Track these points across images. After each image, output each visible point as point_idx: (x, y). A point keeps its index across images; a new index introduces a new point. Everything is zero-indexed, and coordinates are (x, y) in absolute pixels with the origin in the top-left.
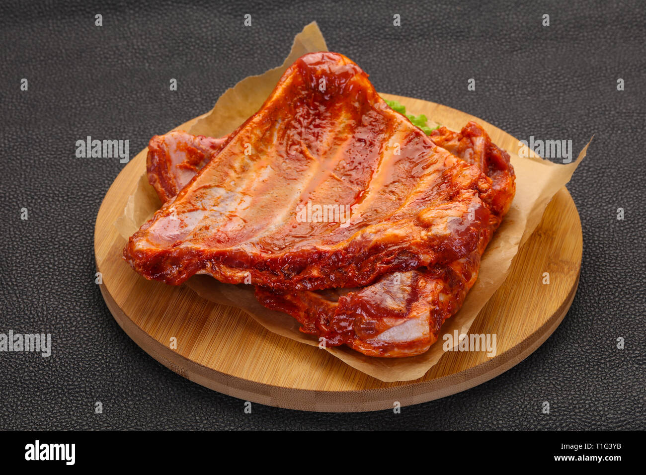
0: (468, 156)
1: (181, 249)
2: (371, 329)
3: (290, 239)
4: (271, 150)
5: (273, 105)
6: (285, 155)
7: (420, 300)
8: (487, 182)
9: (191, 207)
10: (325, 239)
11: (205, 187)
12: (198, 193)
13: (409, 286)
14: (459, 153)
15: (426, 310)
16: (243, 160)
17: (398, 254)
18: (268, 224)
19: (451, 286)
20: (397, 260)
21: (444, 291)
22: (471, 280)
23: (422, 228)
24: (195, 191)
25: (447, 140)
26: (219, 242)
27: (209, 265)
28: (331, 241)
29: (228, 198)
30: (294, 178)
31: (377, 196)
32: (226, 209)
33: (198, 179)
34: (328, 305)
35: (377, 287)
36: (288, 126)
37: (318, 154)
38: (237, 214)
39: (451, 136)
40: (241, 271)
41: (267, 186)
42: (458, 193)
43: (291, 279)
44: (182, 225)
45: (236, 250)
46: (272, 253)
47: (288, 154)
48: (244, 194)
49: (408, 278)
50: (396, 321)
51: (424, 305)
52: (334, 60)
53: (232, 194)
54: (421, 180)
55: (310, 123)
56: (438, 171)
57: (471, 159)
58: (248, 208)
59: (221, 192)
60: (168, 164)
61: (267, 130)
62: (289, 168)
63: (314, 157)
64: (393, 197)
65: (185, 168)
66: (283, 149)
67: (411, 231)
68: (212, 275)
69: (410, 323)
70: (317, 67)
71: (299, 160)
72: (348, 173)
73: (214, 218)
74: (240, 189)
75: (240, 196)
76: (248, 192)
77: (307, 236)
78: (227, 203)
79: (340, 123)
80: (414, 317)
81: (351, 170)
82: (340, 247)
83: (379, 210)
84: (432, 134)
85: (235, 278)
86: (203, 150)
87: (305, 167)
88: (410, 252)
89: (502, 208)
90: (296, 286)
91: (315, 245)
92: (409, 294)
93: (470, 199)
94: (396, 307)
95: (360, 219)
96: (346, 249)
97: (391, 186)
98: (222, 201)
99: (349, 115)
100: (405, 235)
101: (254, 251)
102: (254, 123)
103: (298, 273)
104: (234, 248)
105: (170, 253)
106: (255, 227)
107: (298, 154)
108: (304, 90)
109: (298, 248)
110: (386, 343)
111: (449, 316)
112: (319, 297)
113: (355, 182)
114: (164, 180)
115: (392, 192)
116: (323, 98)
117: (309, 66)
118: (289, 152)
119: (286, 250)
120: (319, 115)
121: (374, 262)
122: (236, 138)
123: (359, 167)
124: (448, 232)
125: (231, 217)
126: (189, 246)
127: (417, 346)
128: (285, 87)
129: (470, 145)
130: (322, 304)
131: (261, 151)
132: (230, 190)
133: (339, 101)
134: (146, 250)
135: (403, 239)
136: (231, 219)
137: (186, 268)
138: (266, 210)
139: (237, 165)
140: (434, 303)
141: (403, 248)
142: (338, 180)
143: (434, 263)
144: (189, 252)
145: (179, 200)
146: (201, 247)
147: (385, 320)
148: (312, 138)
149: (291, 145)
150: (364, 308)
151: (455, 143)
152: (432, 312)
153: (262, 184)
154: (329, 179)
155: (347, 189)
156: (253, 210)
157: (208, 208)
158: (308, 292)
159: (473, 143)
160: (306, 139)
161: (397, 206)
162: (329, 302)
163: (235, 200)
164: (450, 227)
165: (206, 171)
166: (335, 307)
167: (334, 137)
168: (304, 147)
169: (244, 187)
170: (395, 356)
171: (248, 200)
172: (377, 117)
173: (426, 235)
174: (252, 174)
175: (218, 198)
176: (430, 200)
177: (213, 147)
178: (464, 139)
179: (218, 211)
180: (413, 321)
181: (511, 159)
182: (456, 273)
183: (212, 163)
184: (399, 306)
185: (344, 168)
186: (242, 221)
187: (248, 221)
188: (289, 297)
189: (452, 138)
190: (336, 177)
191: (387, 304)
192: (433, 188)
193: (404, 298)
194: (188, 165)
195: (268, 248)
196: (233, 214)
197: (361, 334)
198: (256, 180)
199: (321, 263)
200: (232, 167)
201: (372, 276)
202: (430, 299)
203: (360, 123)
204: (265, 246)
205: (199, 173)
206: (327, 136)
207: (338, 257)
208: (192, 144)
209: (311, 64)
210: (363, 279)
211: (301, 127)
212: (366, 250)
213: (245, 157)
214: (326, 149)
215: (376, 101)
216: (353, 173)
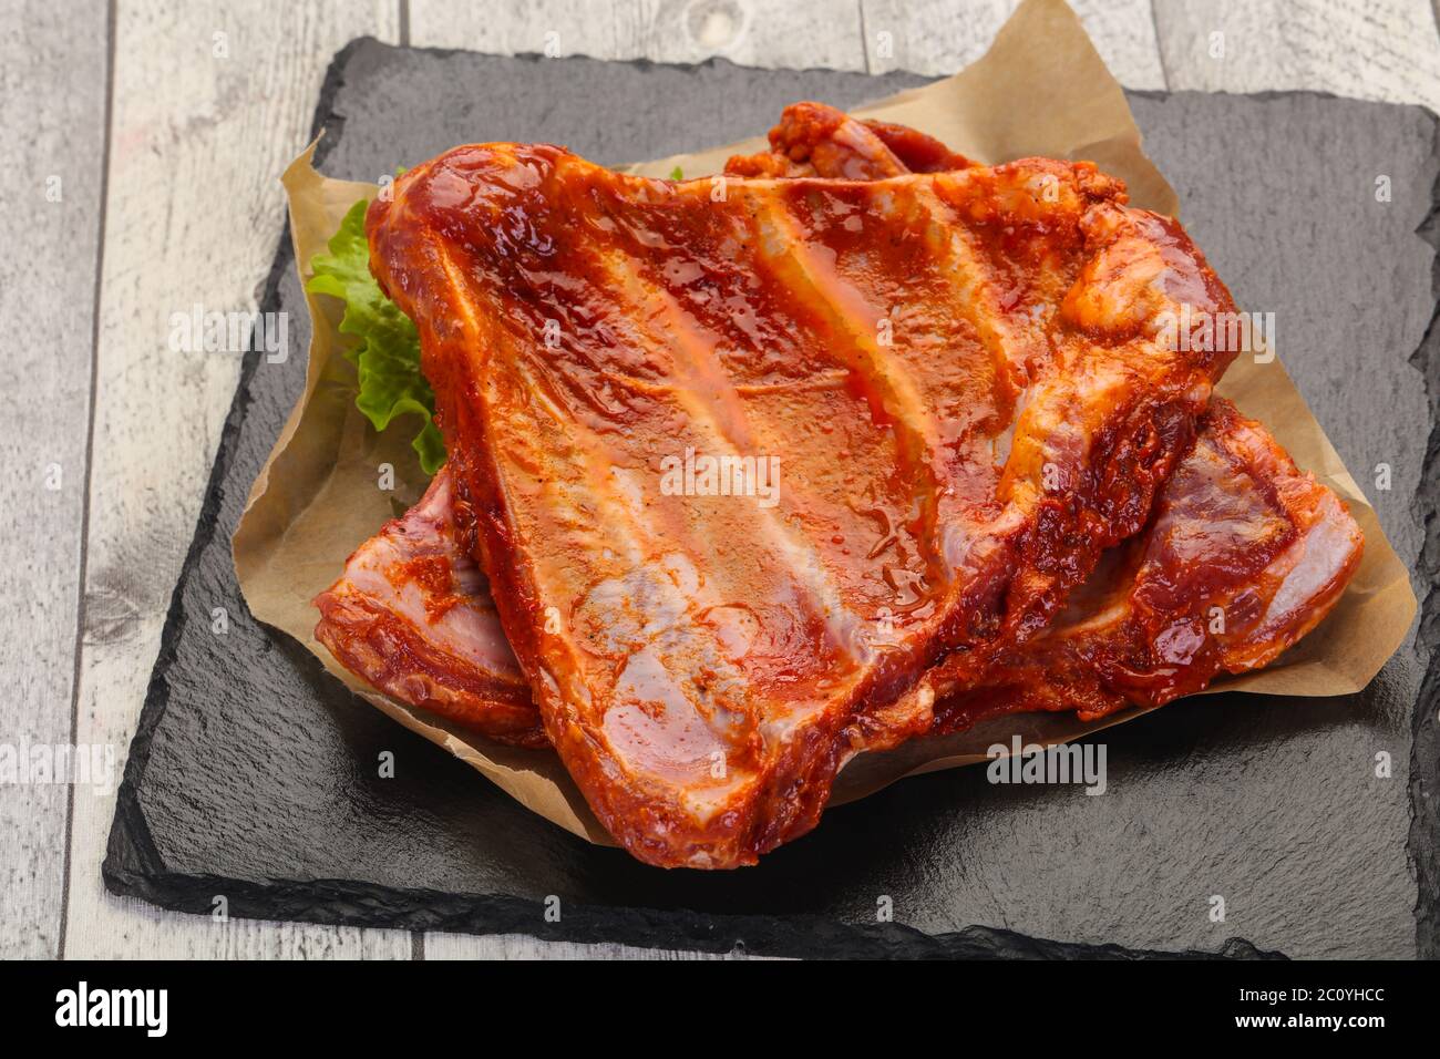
4: (578, 436)
5: (487, 342)
6: (611, 425)
9: (611, 664)
11: (577, 605)
12: (580, 628)
16: (563, 495)
18: (791, 576)
24: (571, 630)
27: (855, 733)
29: (640, 590)
31: (901, 359)
32: (671, 613)
37: (663, 374)
38: (703, 606)
41: (668, 509)
42: (1081, 230)
44: (657, 711)
47: (613, 417)
48: (656, 557)
49: (1213, 459)
50: (1291, 554)
53: (638, 576)
54: (945, 267)
56: (953, 224)
58: (702, 577)
59: (613, 591)
62: (652, 441)
63: (663, 384)
64: (932, 338)
66: (591, 416)
67: (1120, 363)
68: (869, 748)
71: (643, 415)
72: (766, 363)
73: (674, 651)
74: (636, 556)
75: (653, 567)
76: (658, 549)
78: (654, 598)
79: (622, 283)
80: (1314, 521)
81: (763, 354)
83: (955, 380)
87: (674, 416)
90: (1015, 637)
92: (1254, 488)
94: (1268, 531)
98: (642, 604)
99: (620, 252)
100: (1117, 379)
101: (898, 637)
102: (495, 406)
103: (1004, 613)
106: (784, 596)
107: (633, 402)
113: (805, 370)
115: (920, 330)
116: (539, 256)
118: (609, 411)
120: (570, 298)
121: (1126, 474)
123: (767, 336)
125: (703, 619)
128: (463, 288)
131: (567, 452)
132: (623, 573)
133: (574, 237)
135: (1132, 390)
139: (568, 514)
141: (1150, 406)
142: (769, 392)
145: (570, 669)
148: (611, 352)
149: (595, 395)
153: (653, 513)
154: (748, 403)
156: (718, 575)
157: (639, 640)
160: (607, 362)
163: (658, 582)
167: (646, 316)
168: (625, 380)
169: (633, 544)
171: (678, 561)
172: (674, 218)
173: (1162, 350)
174: (611, 508)
175: (626, 605)
179: (669, 629)
183: (525, 548)
184: (1270, 524)
185: (740, 361)
186: (734, 610)
187: (741, 601)
190: (751, 389)
191: (1248, 539)
196: (698, 612)
197: (1231, 635)
198: (635, 514)
200: (566, 526)
201: (1146, 501)
203: (656, 256)
206: (629, 327)
213: (558, 485)
214: (664, 352)
215: (635, 190)
216: (772, 357)
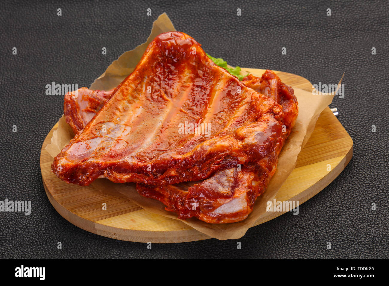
0: (267, 92)
1: (87, 163)
2: (210, 206)
3: (156, 152)
4: (142, 97)
5: (141, 68)
6: (151, 99)
7: (240, 186)
8: (279, 107)
9: (93, 136)
10: (178, 151)
11: (101, 123)
12: (97, 126)
13: (232, 178)
14: (261, 90)
15: (244, 192)
16: (124, 104)
17: (225, 158)
18: (142, 144)
19: (259, 176)
20: (224, 162)
21: (255, 179)
22: (272, 171)
23: (239, 140)
24: (94, 126)
25: (253, 83)
26: (111, 157)
27: (105, 172)
28: (182, 152)
29: (116, 128)
30: (157, 113)
31: (210, 121)
32: (115, 136)
33: (97, 118)
34: (182, 193)
35: (212, 180)
36: (152, 80)
37: (171, 97)
38: (122, 138)
39: (255, 80)
40: (126, 175)
41: (140, 120)
42: (261, 116)
43: (158, 178)
44: (88, 147)
45: (122, 162)
46: (145, 162)
47: (153, 98)
48: (126, 125)
49: (231, 173)
50: (225, 201)
51: (243, 189)
52: (179, 36)
53: (119, 126)
54: (237, 110)
55: (166, 78)
56: (248, 103)
57: (269, 93)
58: (128, 134)
59: (112, 125)
60: (77, 109)
61: (138, 84)
62: (154, 107)
63: (169, 99)
65: (88, 111)
66: (149, 95)
67: (232, 142)
68: (108, 178)
69: (235, 201)
70: (168, 42)
71: (160, 102)
72: (191, 108)
73: (106, 142)
74: (123, 123)
75: (123, 127)
76: (129, 124)
77: (167, 149)
78: (116, 131)
79: (184, 76)
80: (237, 197)
81: (193, 106)
82: (188, 155)
83: (212, 131)
84: (244, 80)
85: (122, 179)
86: (99, 99)
87: (164, 106)
88: (232, 156)
89: (290, 124)
90: (161, 182)
91: (171, 155)
92: (233, 183)
93: (268, 120)
94: (225, 191)
95: (200, 137)
96: (191, 157)
97: (218, 114)
98: (112, 131)
99: (190, 71)
100: (228, 145)
101: (134, 162)
102: (130, 80)
103: (162, 174)
104: (121, 160)
105: (81, 166)
106: (134, 146)
107: (159, 98)
108: (161, 57)
109: (161, 158)
110: (220, 214)
111: (259, 195)
112: (176, 188)
113: (196, 113)
114: (75, 120)
115: (220, 118)
116: (173, 61)
117: (163, 41)
118: (153, 97)
119: (154, 159)
120: (171, 72)
121: (210, 164)
122: (119, 90)
123: (198, 103)
124: (255, 141)
125: (118, 140)
126: (92, 161)
127: (240, 216)
128: (149, 56)
129: (268, 85)
130: (178, 192)
131: (135, 98)
132: (117, 124)
133: (183, 62)
134: (65, 165)
135: (227, 148)
136: (118, 142)
137: (91, 175)
138: (140, 135)
139: (120, 107)
140: (249, 187)
141: (227, 154)
142: (185, 113)
143: (248, 162)
144: (93, 165)
145: (85, 132)
146: (100, 161)
147: (218, 200)
148: (167, 87)
149: (154, 92)
150: (204, 193)
151: (258, 84)
152: (248, 193)
153: (137, 118)
154: (179, 112)
155: (191, 118)
156: (132, 135)
157: (103, 136)
158: (169, 186)
159: (269, 83)
160: (164, 88)
161: (222, 127)
162: (183, 191)
163: (120, 129)
164: (256, 138)
165: (101, 112)
166: (187, 194)
167: (181, 85)
168: (163, 93)
169: (126, 121)
170: (226, 222)
171: (129, 129)
172: (208, 71)
173: (242, 144)
174: (131, 113)
175: (110, 129)
176: (243, 122)
177: (105, 97)
178: (264, 81)
179: (110, 137)
180: (237, 200)
181: (295, 92)
182: (262, 167)
183: (105, 107)
184: (227, 191)
185: (188, 105)
186: (125, 143)
187: (129, 142)
188: (157, 189)
189: (257, 81)
190: (184, 110)
191: (219, 190)
192: (245, 114)
193: (229, 185)
194: (90, 109)
195: (143, 159)
196: (119, 139)
197: (204, 210)
198: (133, 116)
199: (176, 167)
200: (117, 109)
201: (209, 173)
202: (246, 185)
203: (197, 76)
204: (140, 158)
205: (97, 114)
206: (177, 85)
207: (186, 162)
208: (92, 96)
209: (164, 40)
210: (203, 175)
211: (160, 80)
212: (204, 156)
213: (126, 102)
214: (177, 93)
215: (207, 61)
216: (194, 108)
